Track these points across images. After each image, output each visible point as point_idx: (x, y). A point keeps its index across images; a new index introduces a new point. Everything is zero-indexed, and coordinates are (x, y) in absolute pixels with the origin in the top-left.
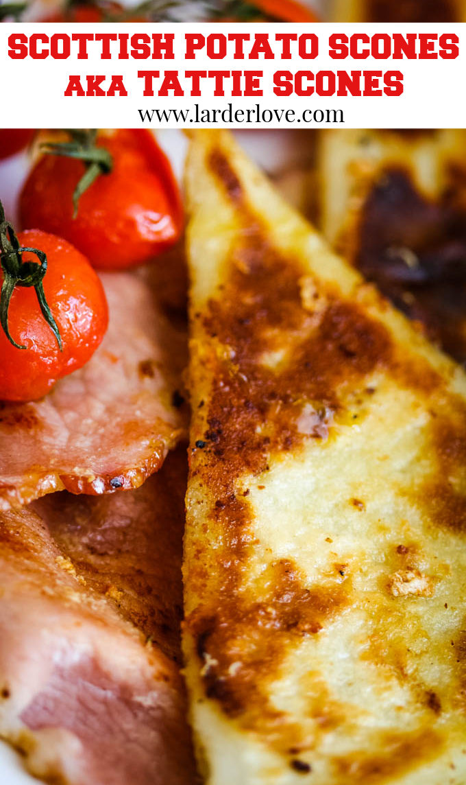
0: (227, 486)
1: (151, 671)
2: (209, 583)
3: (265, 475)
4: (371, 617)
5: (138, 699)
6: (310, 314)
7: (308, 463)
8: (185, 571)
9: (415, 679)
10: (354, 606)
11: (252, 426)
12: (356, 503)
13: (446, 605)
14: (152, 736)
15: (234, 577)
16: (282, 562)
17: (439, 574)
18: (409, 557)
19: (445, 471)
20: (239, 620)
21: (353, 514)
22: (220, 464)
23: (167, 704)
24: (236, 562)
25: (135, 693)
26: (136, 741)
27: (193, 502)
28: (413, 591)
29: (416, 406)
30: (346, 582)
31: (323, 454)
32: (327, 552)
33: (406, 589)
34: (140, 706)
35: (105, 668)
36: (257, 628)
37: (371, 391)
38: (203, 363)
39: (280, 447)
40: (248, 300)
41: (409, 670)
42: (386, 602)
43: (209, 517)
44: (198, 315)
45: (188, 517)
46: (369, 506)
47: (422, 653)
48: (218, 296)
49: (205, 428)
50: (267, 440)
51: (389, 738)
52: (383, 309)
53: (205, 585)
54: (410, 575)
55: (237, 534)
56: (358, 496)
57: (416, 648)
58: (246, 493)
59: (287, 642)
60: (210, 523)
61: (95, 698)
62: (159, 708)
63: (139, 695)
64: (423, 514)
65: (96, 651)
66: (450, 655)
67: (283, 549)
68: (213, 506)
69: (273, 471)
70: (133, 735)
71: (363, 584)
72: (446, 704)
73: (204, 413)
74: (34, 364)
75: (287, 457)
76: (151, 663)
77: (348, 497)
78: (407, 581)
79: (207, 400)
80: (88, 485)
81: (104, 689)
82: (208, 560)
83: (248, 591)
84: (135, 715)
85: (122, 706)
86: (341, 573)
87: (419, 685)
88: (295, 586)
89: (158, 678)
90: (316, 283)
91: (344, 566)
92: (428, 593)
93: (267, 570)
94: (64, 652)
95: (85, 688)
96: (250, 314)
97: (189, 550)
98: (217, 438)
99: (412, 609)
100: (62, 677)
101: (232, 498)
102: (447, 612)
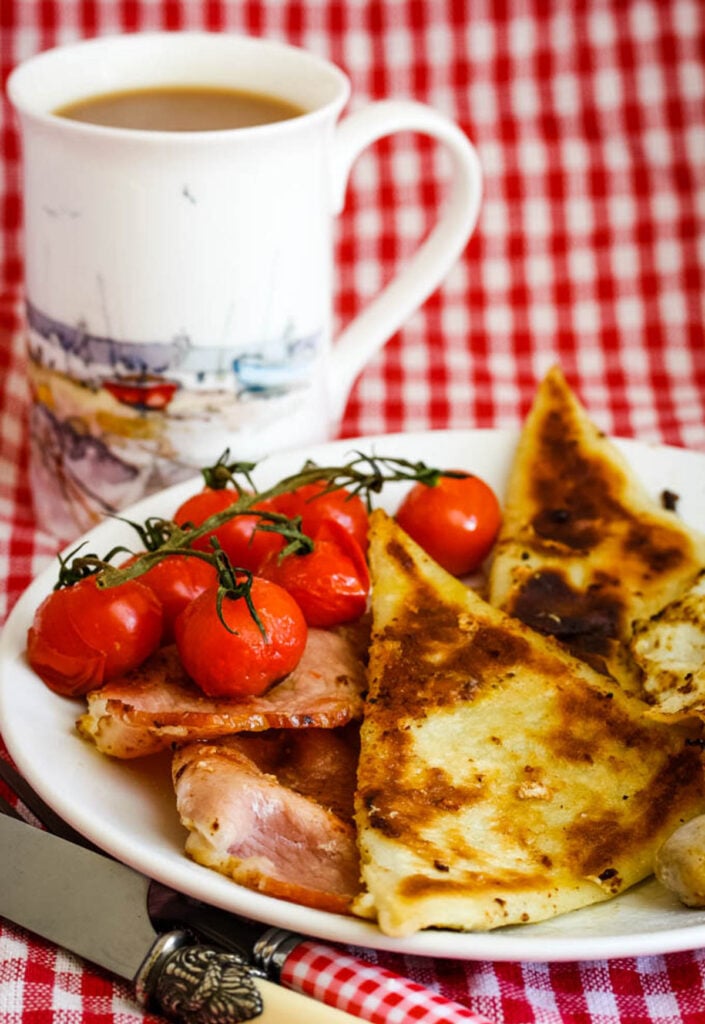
0: (392, 722)
1: (329, 825)
2: (377, 776)
3: (423, 720)
4: (502, 809)
5: (322, 846)
6: (465, 633)
7: (457, 715)
8: (358, 772)
9: (533, 848)
10: (489, 801)
11: (414, 692)
12: (494, 739)
13: (562, 807)
14: (333, 873)
15: (396, 774)
16: (434, 769)
17: (559, 787)
18: (534, 774)
19: (568, 722)
20: (398, 793)
21: (492, 747)
22: (388, 711)
23: (343, 849)
24: (398, 765)
25: (319, 842)
26: (321, 877)
27: (366, 732)
28: (536, 795)
29: (547, 683)
30: (483, 788)
31: (470, 710)
32: (469, 767)
33: (529, 793)
34: (323, 852)
35: (294, 820)
36: (412, 801)
37: (511, 676)
38: (378, 658)
39: (435, 704)
40: (416, 626)
41: (529, 843)
42: (514, 801)
43: (378, 740)
44: (376, 636)
45: (362, 741)
46: (506, 743)
47: (540, 833)
48: (392, 624)
49: (377, 691)
50: (426, 700)
51: (511, 873)
52: (524, 631)
53: (373, 777)
54: (534, 785)
55: (400, 750)
56: (497, 735)
57: (536, 829)
58: (408, 728)
59: (435, 811)
60: (379, 744)
61: (289, 850)
62: (338, 853)
63: (323, 842)
64: (547, 748)
65: (286, 806)
66: (563, 836)
67: (435, 762)
68: (381, 734)
69: (429, 718)
70: (319, 873)
71: (499, 790)
72: (556, 864)
73: (377, 685)
74: (247, 652)
75: (440, 710)
76: (330, 820)
77: (488, 736)
78: (532, 788)
79: (379, 677)
80: (286, 719)
81: (296, 842)
82: (376, 764)
83: (407, 782)
84: (320, 860)
85: (310, 855)
86: (480, 780)
87: (536, 852)
88: (444, 784)
89: (335, 830)
90: (471, 616)
91: (482, 776)
92: (547, 797)
93: (422, 773)
94: (261, 804)
95: (281, 843)
96: (418, 633)
97: (362, 760)
98: (386, 698)
99: (534, 807)
100: (262, 830)
101: (397, 730)
102: (563, 811)
